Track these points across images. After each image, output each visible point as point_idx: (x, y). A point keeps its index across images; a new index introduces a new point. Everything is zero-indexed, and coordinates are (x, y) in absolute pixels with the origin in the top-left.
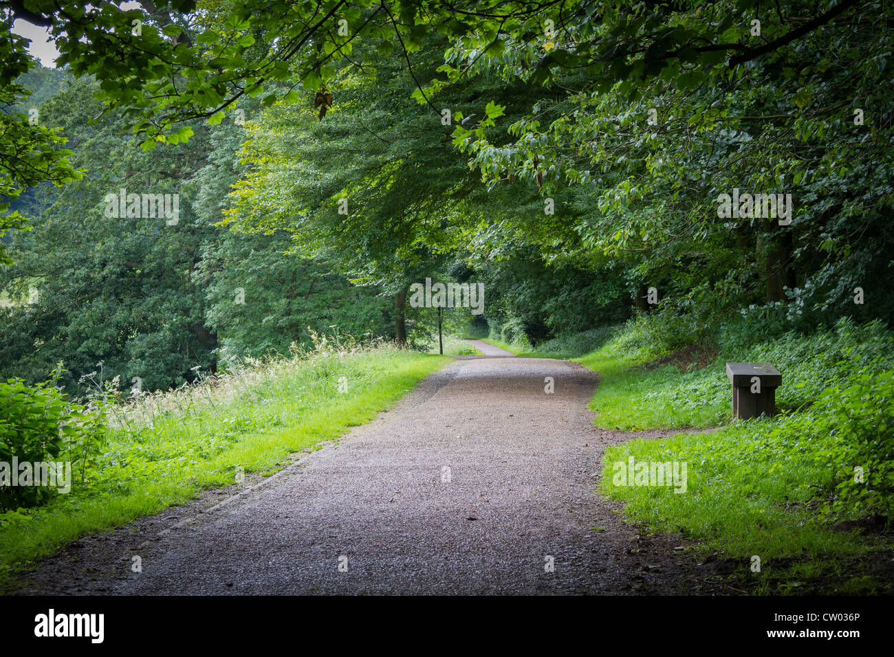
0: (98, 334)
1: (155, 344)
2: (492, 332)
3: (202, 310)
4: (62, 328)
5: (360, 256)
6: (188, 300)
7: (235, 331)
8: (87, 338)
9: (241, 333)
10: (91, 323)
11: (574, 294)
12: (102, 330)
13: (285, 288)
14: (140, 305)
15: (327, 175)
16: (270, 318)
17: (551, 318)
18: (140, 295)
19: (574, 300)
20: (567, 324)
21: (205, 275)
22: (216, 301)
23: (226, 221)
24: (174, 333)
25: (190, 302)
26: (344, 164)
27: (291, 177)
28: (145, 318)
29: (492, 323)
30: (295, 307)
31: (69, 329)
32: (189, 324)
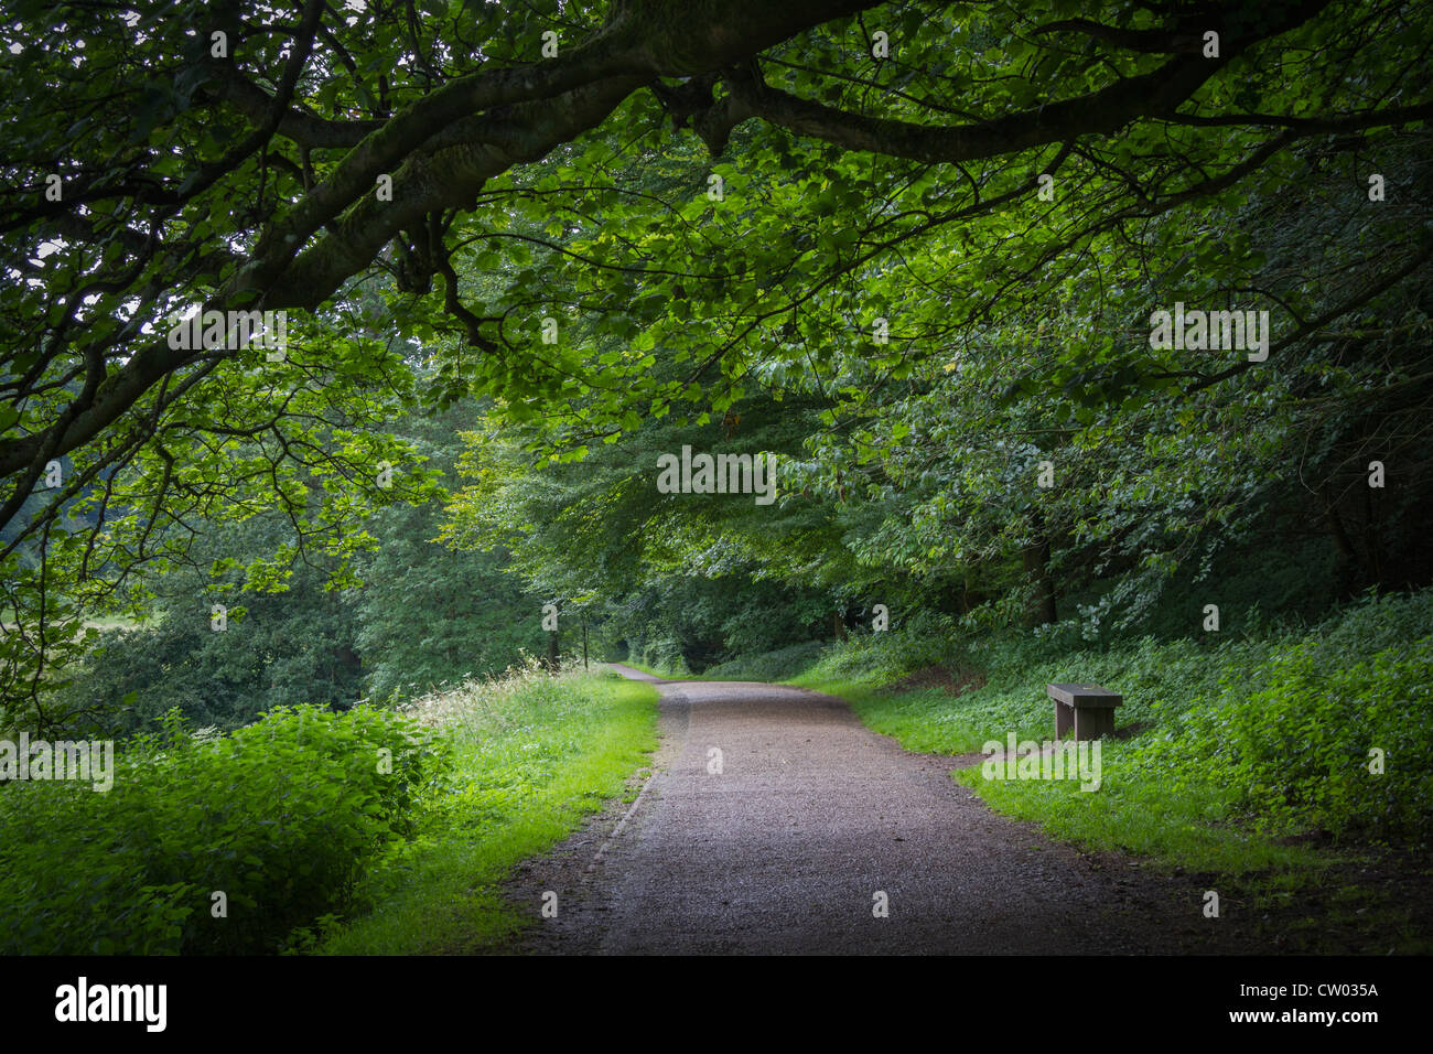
0: (235, 659)
1: (298, 670)
2: (632, 654)
3: (349, 632)
4: (194, 653)
5: (596, 574)
6: (334, 621)
7: (388, 655)
8: (223, 664)
9: (397, 657)
10: (227, 647)
11: (756, 613)
12: (240, 654)
13: (445, 607)
14: (281, 627)
15: (570, 490)
16: (429, 640)
17: (732, 639)
18: (279, 616)
19: (758, 618)
20: (749, 645)
21: (357, 594)
22: (367, 622)
23: (443, 537)
24: (318, 657)
25: (336, 623)
26: (588, 477)
27: (528, 491)
28: (286, 642)
29: (633, 645)
30: (456, 628)
31: (204, 653)
32: (335, 647)
